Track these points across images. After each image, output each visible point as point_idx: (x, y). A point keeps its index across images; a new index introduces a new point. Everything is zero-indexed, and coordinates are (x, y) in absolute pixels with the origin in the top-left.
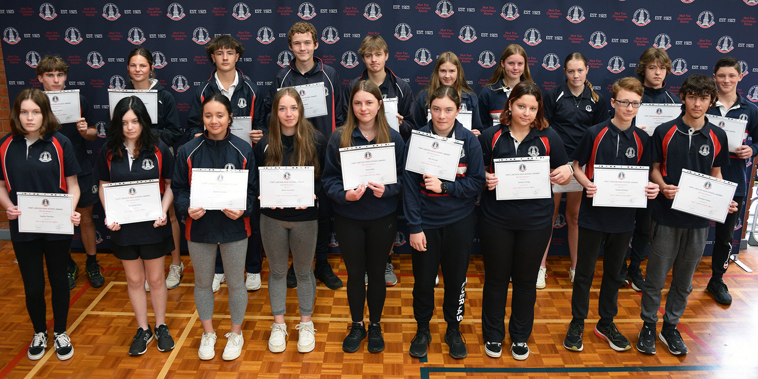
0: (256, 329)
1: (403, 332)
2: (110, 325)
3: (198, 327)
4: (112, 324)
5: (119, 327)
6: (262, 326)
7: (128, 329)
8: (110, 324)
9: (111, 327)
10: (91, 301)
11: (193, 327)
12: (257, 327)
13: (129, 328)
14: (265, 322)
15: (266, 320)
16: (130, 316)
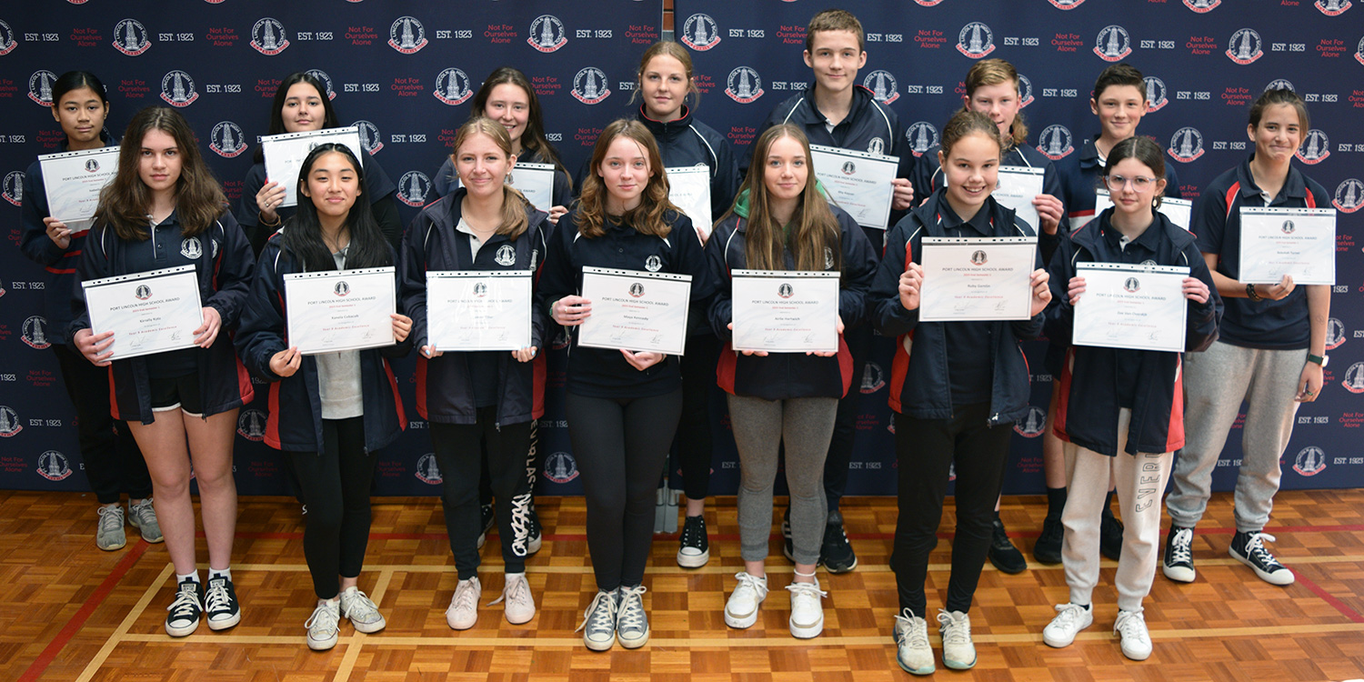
0: (492, 669)
1: (813, 669)
2: (172, 667)
3: (365, 668)
4: (175, 665)
5: (191, 670)
6: (504, 662)
7: (211, 675)
8: (170, 663)
9: (174, 670)
10: (127, 609)
11: (354, 668)
12: (495, 665)
13: (213, 672)
14: (512, 653)
15: (513, 648)
16: (214, 644)
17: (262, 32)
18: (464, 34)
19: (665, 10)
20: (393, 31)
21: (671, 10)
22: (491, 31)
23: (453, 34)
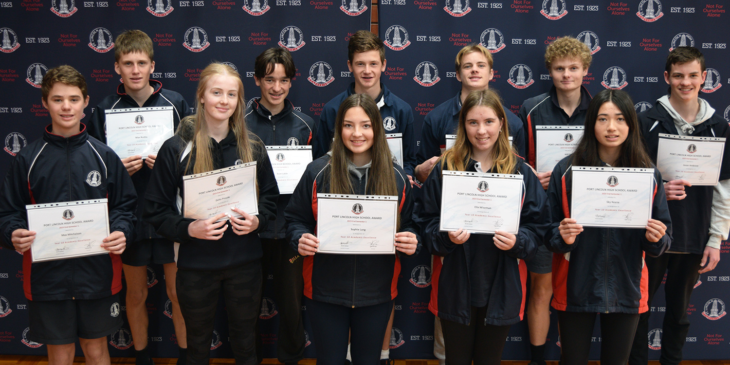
17: (96, 37)
18: (235, 39)
19: (372, 23)
20: (186, 36)
21: (377, 23)
22: (253, 37)
23: (227, 39)
